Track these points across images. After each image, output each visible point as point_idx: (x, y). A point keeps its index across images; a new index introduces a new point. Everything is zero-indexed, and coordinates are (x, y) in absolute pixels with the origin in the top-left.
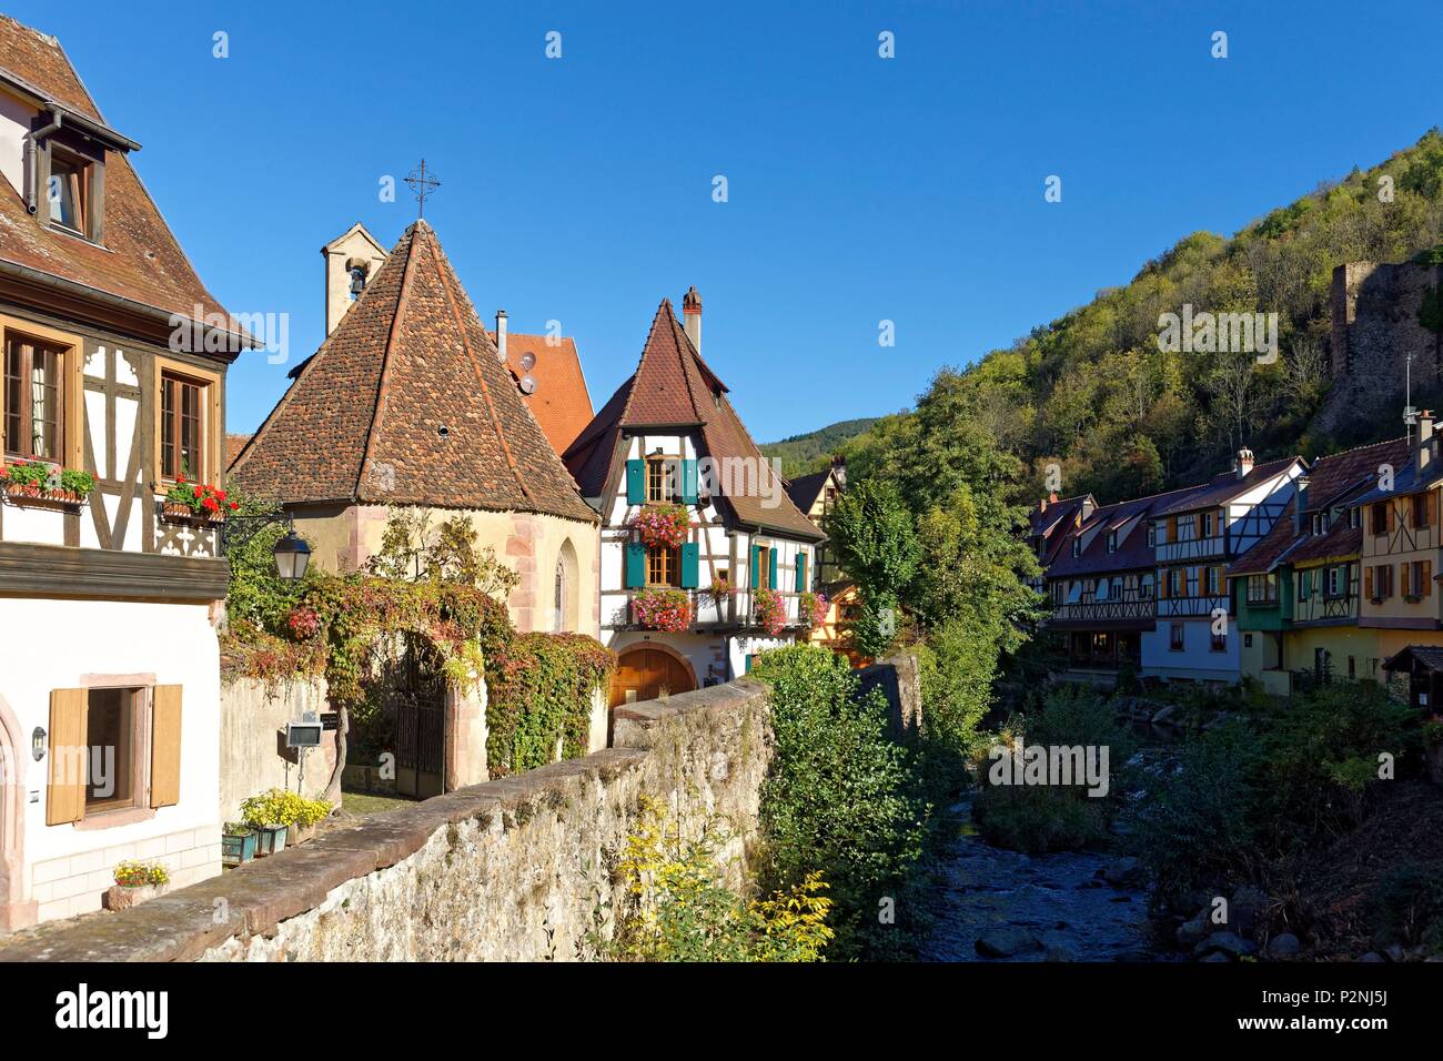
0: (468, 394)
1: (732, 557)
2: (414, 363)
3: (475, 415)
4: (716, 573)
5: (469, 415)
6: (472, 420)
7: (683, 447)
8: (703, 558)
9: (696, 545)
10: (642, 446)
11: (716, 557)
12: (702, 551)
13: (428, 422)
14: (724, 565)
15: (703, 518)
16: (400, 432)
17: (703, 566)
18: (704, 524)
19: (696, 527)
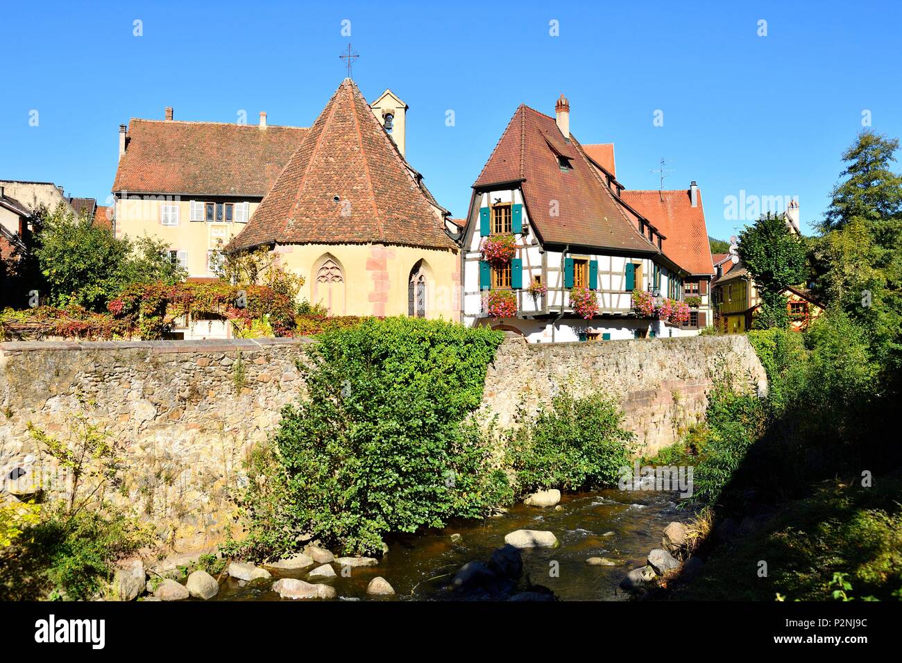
0: (357, 175)
1: (544, 266)
2: (327, 162)
3: (359, 188)
4: (534, 278)
5: (355, 188)
6: (356, 191)
7: (513, 197)
8: (526, 268)
9: (520, 260)
10: (489, 198)
11: (532, 267)
12: (524, 264)
13: (329, 194)
14: (538, 272)
15: (525, 241)
16: (311, 201)
17: (525, 274)
18: (526, 246)
19: (520, 248)
